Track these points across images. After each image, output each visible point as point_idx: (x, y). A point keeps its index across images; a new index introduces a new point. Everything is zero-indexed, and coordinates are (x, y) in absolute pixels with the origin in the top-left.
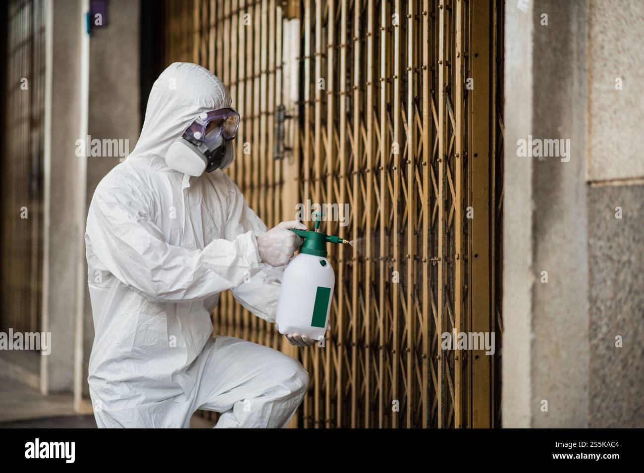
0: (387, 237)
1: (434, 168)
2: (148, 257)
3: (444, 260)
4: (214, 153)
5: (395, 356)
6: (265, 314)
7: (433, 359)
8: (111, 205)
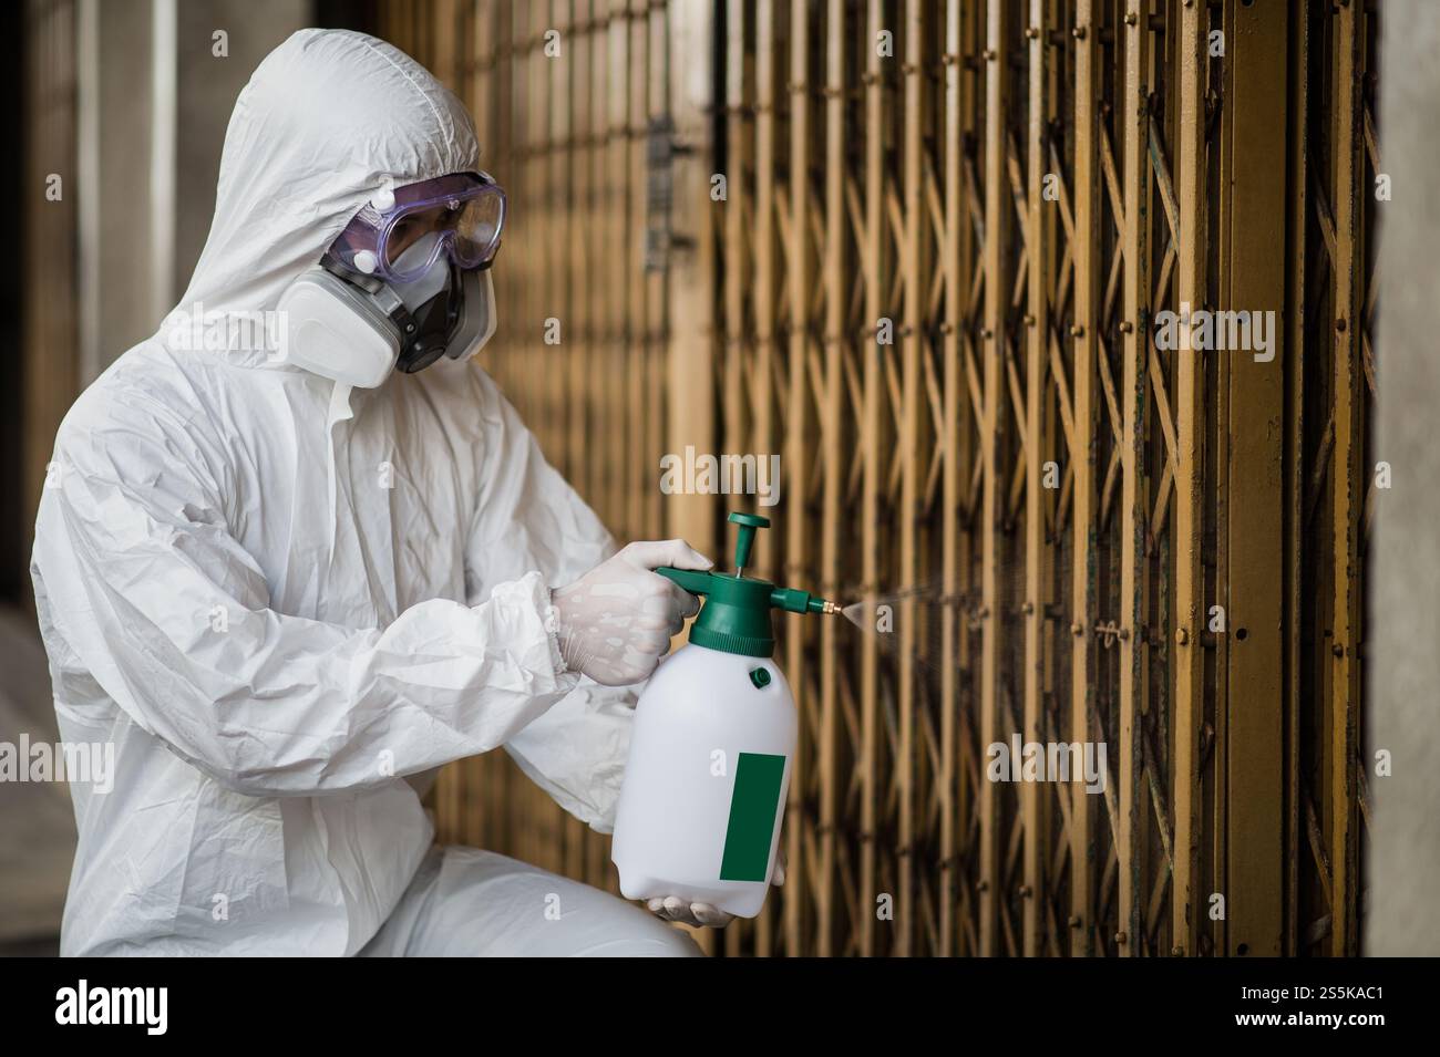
0: (965, 537)
1: (1108, 344)
2: (207, 661)
3: (1139, 635)
4: (423, 317)
5: (986, 901)
6: (590, 806)
7: (1104, 931)
8: (96, 485)
